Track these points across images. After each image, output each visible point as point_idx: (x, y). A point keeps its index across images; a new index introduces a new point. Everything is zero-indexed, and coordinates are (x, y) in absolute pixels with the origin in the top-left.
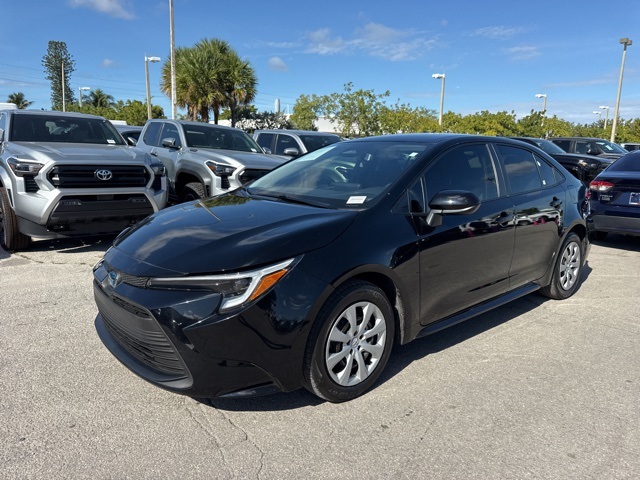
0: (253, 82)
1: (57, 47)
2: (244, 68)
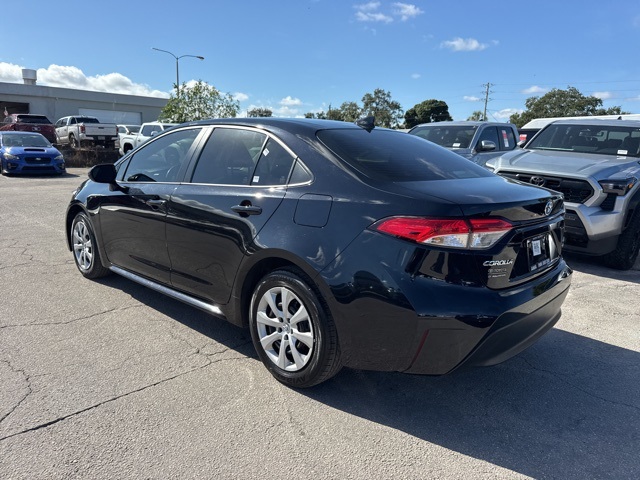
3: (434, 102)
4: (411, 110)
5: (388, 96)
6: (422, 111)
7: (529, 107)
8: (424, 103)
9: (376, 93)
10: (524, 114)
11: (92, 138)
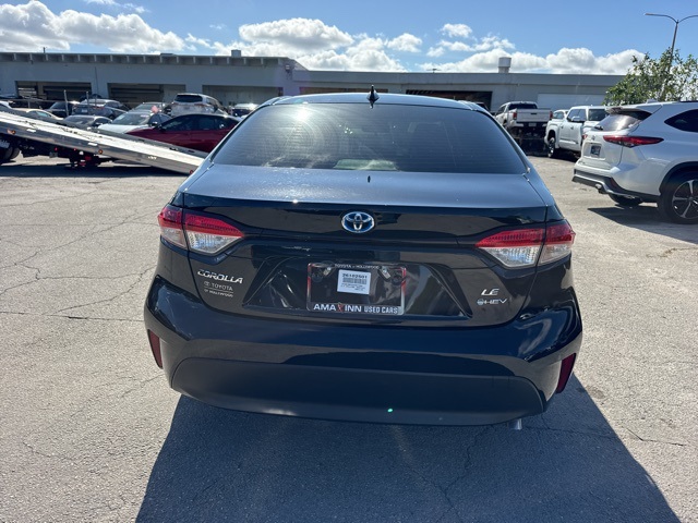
11: (522, 125)
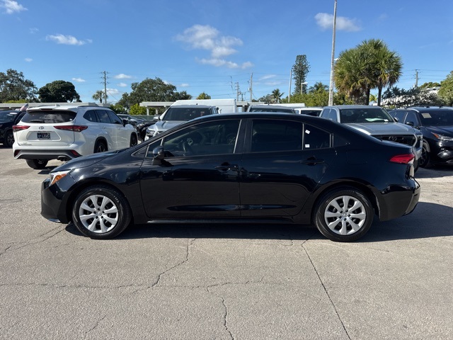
0: (398, 68)
1: (301, 58)
2: (391, 57)
3: (63, 82)
4: (44, 88)
5: (21, 75)
6: (54, 89)
7: (134, 89)
8: (54, 83)
9: (9, 73)
10: (131, 94)
